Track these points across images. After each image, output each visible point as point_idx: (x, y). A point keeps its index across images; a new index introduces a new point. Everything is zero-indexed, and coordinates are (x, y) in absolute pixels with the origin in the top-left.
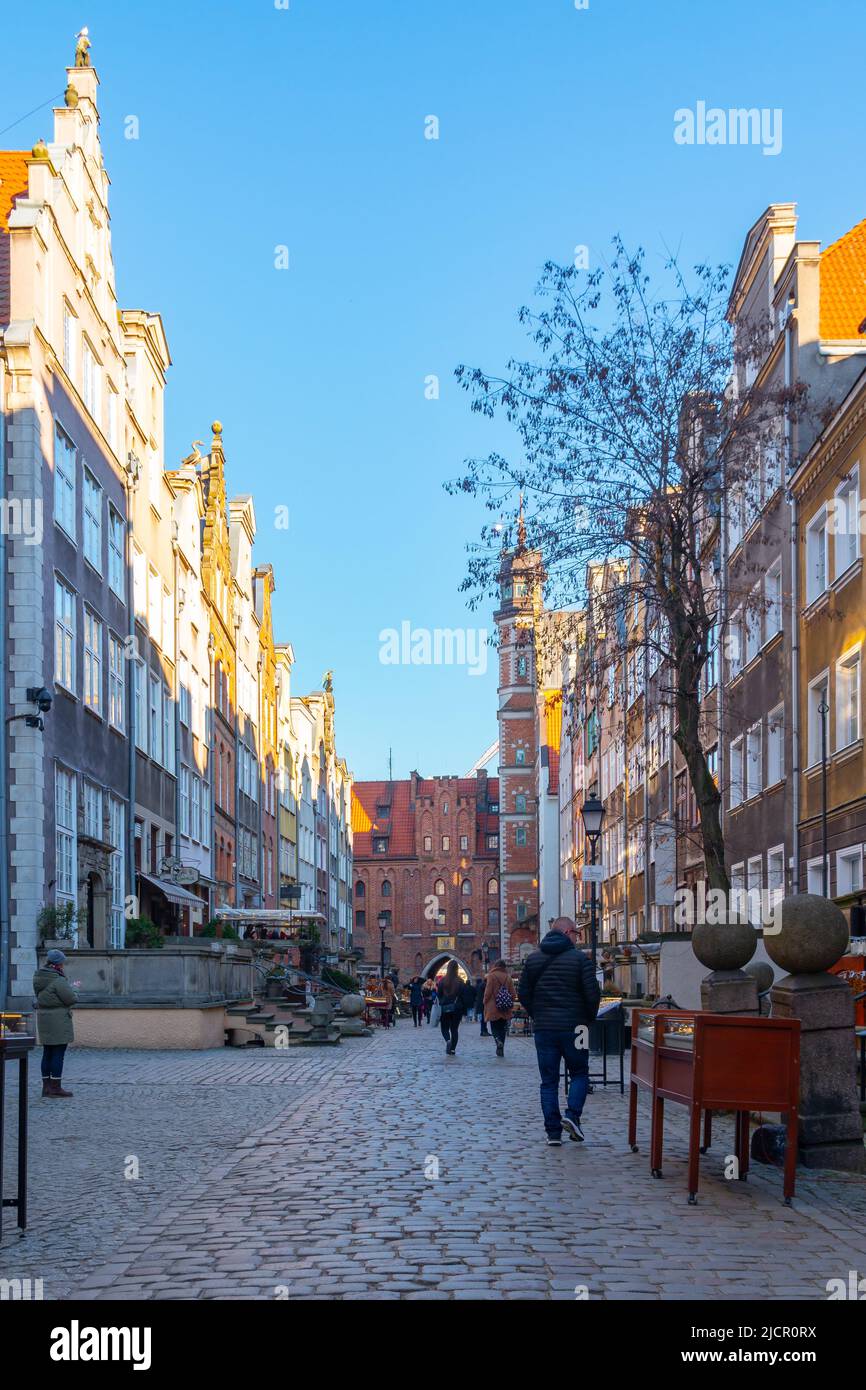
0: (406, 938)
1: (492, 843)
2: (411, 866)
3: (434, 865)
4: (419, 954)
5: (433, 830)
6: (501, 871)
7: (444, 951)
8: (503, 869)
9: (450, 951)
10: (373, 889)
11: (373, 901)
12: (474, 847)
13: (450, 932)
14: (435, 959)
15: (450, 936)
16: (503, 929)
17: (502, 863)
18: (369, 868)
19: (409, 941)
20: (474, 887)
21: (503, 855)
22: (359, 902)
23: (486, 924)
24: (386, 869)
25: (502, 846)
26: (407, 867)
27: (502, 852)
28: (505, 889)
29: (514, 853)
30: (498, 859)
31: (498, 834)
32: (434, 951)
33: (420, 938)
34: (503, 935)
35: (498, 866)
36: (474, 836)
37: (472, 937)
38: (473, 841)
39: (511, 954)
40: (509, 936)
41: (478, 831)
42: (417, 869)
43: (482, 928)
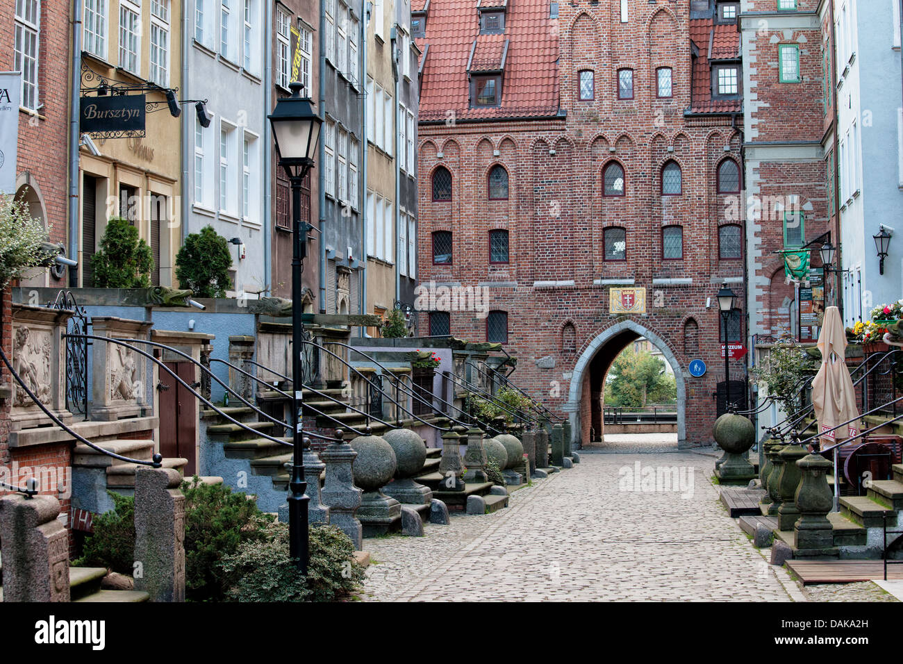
0: (543, 290)
1: (726, 80)
2: (550, 136)
3: (600, 131)
4: (569, 324)
5: (599, 56)
6: (748, 139)
7: (621, 317)
8: (750, 134)
9: (636, 317)
10: (467, 184)
11: (470, 208)
12: (685, 90)
13: (638, 275)
14: (604, 336)
15: (637, 284)
16: (752, 266)
17: (748, 122)
18: (458, 138)
19: (546, 297)
20: (687, 179)
21: (750, 105)
22: (437, 214)
23: (714, 257)
24: (496, 139)
25: (748, 84)
26: (542, 135)
27: (748, 97)
28: (757, 177)
29: (776, 99)
30: (740, 116)
31: (737, 63)
32: (601, 317)
33: (570, 290)
34: (753, 280)
35: (739, 132)
36: (685, 67)
37: (685, 287)
38: (684, 78)
39: (771, 323)
40: (765, 281)
41: (694, 57)
42: (563, 139)
43: (705, 267)
